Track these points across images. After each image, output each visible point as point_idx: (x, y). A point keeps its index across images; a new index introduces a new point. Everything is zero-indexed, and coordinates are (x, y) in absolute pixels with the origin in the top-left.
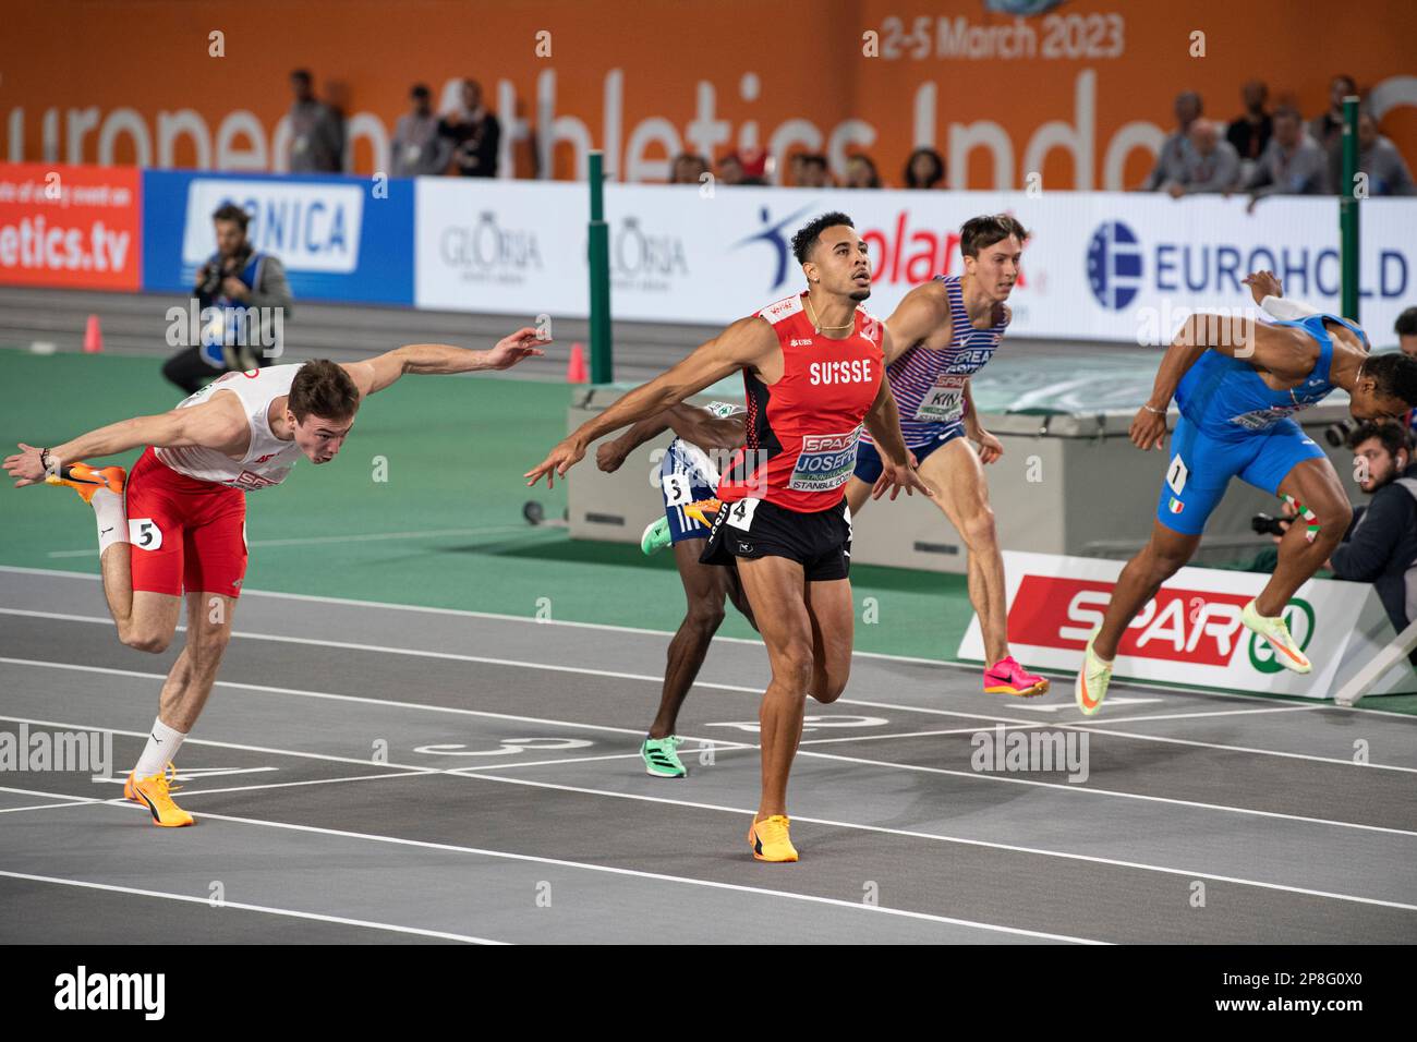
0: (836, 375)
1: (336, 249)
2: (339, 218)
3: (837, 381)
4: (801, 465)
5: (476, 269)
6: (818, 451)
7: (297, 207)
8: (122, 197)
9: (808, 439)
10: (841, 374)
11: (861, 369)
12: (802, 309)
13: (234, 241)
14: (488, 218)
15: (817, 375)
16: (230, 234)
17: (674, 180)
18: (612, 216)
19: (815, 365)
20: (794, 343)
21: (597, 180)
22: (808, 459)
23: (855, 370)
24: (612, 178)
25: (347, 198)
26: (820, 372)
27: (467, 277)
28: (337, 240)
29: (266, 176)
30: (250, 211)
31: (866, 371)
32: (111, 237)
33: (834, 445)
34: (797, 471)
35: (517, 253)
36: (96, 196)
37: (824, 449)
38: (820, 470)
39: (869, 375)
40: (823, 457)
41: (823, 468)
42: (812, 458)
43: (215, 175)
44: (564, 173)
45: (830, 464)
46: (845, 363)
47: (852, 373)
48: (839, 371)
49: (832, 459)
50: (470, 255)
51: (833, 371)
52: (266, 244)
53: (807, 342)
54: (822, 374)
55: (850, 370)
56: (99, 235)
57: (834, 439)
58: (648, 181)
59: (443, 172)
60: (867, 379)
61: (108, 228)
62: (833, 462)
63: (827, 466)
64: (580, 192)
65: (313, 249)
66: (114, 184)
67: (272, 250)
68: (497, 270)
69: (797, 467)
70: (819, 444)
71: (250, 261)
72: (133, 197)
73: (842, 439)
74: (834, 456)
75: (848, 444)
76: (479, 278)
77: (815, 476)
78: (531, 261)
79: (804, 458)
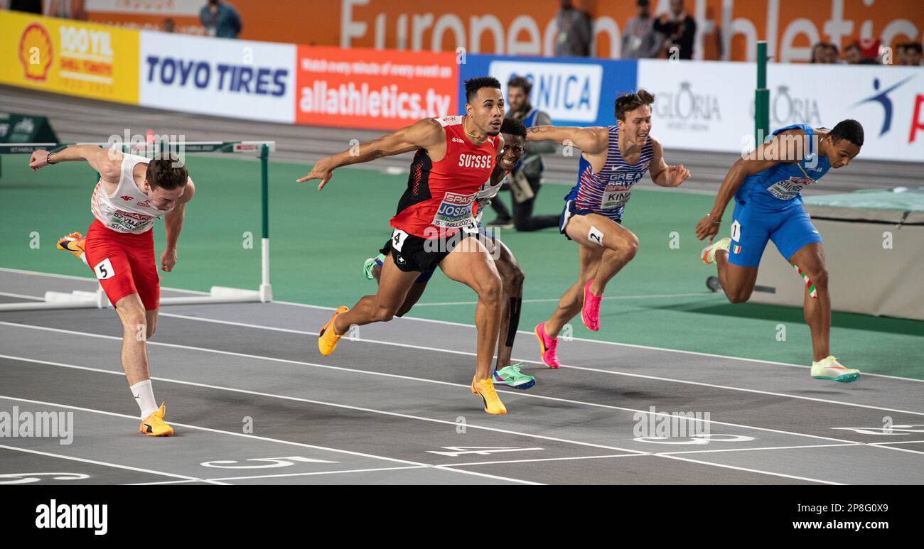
0: (473, 162)
1: (584, 106)
2: (587, 86)
3: (472, 166)
4: (442, 209)
5: (677, 120)
6: (452, 202)
7: (559, 79)
8: (446, 72)
9: (448, 194)
10: (475, 162)
11: (486, 161)
12: (461, 123)
13: (520, 100)
14: (685, 86)
15: (463, 161)
16: (518, 96)
17: (813, 61)
18: (771, 85)
19: (463, 155)
20: (454, 140)
21: (762, 61)
22: (446, 207)
23: (483, 161)
24: (771, 60)
25: (592, 74)
26: (465, 159)
27: (670, 125)
28: (585, 101)
29: (539, 59)
30: (530, 81)
31: (489, 162)
32: (439, 98)
33: (462, 201)
34: (439, 213)
35: (705, 109)
36: (430, 71)
37: (457, 202)
38: (452, 216)
39: (490, 164)
40: (455, 207)
41: (454, 214)
42: (448, 206)
43: (506, 58)
44: (738, 55)
45: (458, 212)
46: (480, 157)
47: (481, 163)
48: (475, 160)
49: (459, 209)
50: (674, 112)
51: (472, 160)
52: (539, 103)
53: (461, 141)
54: (465, 161)
55: (481, 161)
56: (431, 97)
57: (463, 197)
58: (794, 61)
59: (656, 56)
60: (488, 167)
61: (437, 93)
62: (460, 211)
63: (456, 213)
64: (750, 69)
65: (569, 107)
66: (441, 64)
67: (542, 108)
68: (691, 121)
69: (439, 211)
70: (454, 198)
71: (529, 114)
72: (453, 72)
73: (467, 198)
74: (461, 207)
75: (469, 201)
76: (679, 126)
77: (449, 218)
78: (714, 115)
79: (444, 205)
